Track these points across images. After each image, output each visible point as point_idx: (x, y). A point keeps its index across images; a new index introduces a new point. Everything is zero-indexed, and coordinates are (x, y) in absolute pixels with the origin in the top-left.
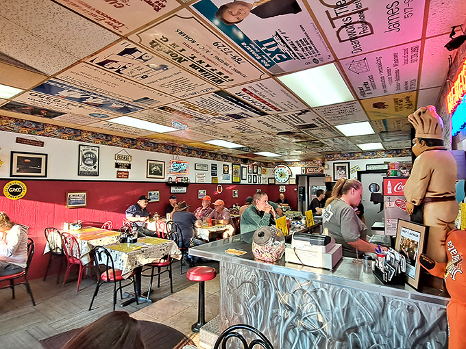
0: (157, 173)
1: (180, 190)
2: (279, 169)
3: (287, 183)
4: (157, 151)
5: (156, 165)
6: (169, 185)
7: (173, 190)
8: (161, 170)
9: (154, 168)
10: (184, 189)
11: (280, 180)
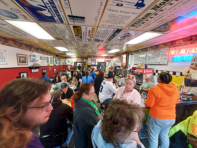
0: (24, 62)
1: (36, 70)
2: (68, 59)
3: (71, 65)
4: (22, 49)
5: (23, 57)
6: (31, 68)
7: (33, 71)
8: (26, 60)
9: (22, 59)
10: (37, 70)
11: (68, 64)
